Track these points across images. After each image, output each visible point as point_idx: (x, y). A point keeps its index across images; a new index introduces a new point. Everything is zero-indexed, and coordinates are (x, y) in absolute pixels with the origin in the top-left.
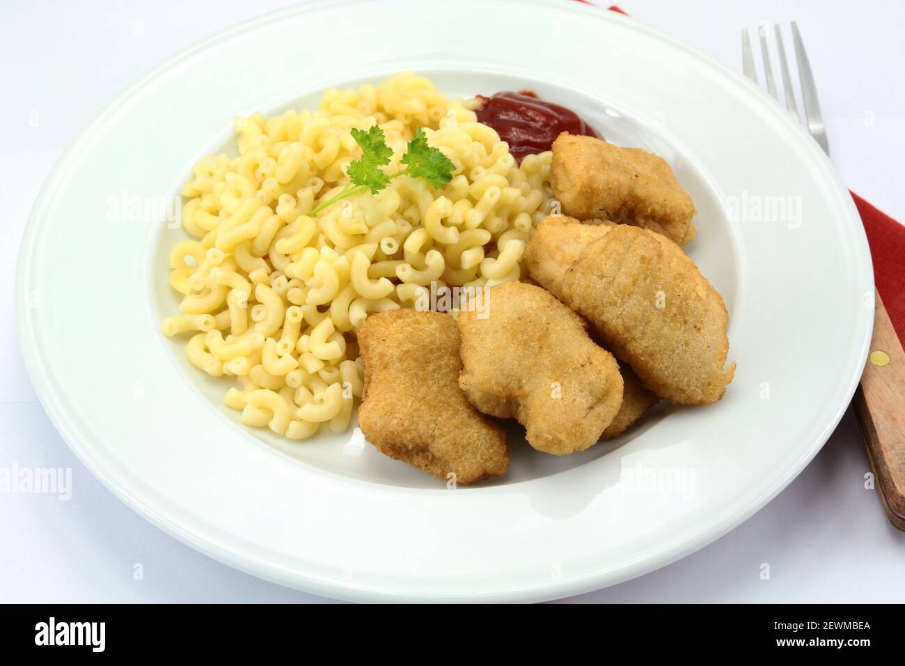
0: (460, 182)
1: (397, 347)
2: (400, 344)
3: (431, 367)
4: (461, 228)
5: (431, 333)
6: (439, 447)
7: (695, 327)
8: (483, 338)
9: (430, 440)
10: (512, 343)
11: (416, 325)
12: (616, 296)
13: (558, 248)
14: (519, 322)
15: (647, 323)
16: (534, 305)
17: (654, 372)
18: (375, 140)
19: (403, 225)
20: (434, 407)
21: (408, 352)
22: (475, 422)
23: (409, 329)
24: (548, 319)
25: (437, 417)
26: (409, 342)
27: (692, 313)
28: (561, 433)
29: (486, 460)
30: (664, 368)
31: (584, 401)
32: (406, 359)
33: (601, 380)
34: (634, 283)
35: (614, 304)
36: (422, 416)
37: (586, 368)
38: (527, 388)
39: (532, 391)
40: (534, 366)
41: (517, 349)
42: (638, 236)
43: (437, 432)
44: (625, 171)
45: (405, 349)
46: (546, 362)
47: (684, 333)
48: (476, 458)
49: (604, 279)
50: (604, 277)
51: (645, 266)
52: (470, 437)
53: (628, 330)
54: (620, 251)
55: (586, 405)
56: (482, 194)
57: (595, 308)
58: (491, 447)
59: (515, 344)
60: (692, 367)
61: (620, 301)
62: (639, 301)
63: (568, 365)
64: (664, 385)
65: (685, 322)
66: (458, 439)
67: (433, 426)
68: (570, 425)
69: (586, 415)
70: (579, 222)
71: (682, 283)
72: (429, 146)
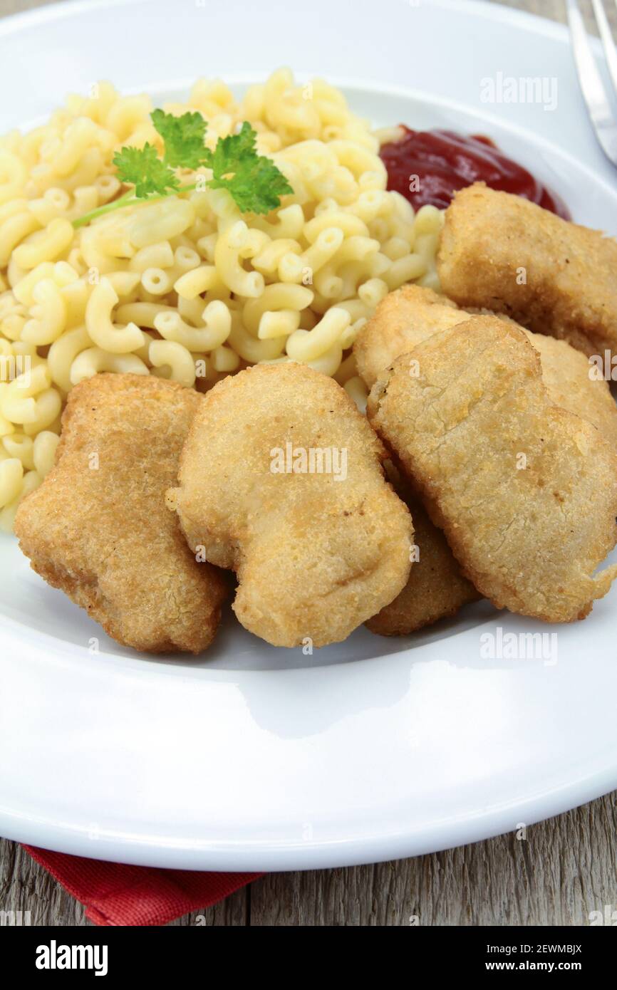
0: (291, 214)
1: (107, 424)
2: (113, 420)
3: (145, 464)
4: (271, 279)
5: (166, 415)
6: (110, 582)
7: (556, 495)
8: (214, 437)
9: (97, 570)
10: (251, 454)
11: (152, 400)
12: (438, 418)
13: (399, 333)
14: (274, 424)
15: (475, 471)
16: (310, 403)
17: (472, 551)
18: (188, 132)
19: (187, 256)
20: (122, 522)
21: (120, 433)
22: (174, 560)
23: (137, 402)
24: (321, 429)
25: (120, 537)
26: (127, 420)
27: (558, 471)
28: (276, 612)
29: (172, 622)
30: (487, 548)
31: (329, 569)
32: (112, 442)
33: (369, 544)
34: (472, 406)
35: (429, 429)
36: (98, 532)
37: (351, 518)
38: (251, 530)
39: (257, 535)
40: (272, 497)
41: (255, 465)
42: (505, 336)
43: (110, 561)
44: (550, 249)
45: (115, 428)
46: (292, 496)
47: (534, 499)
48: (158, 613)
49: (427, 389)
50: (428, 385)
51: (498, 381)
52: (157, 579)
53: (441, 474)
54: (467, 352)
55: (332, 577)
56: (316, 237)
57: (401, 429)
58: (186, 603)
59: (255, 456)
60: (535, 557)
61: (441, 426)
62: (472, 434)
63: (323, 507)
64: (485, 575)
65: (541, 483)
66: (138, 578)
67: (108, 548)
68: (294, 603)
69: (329, 593)
70: (455, 305)
71: (555, 423)
72: (259, 154)
